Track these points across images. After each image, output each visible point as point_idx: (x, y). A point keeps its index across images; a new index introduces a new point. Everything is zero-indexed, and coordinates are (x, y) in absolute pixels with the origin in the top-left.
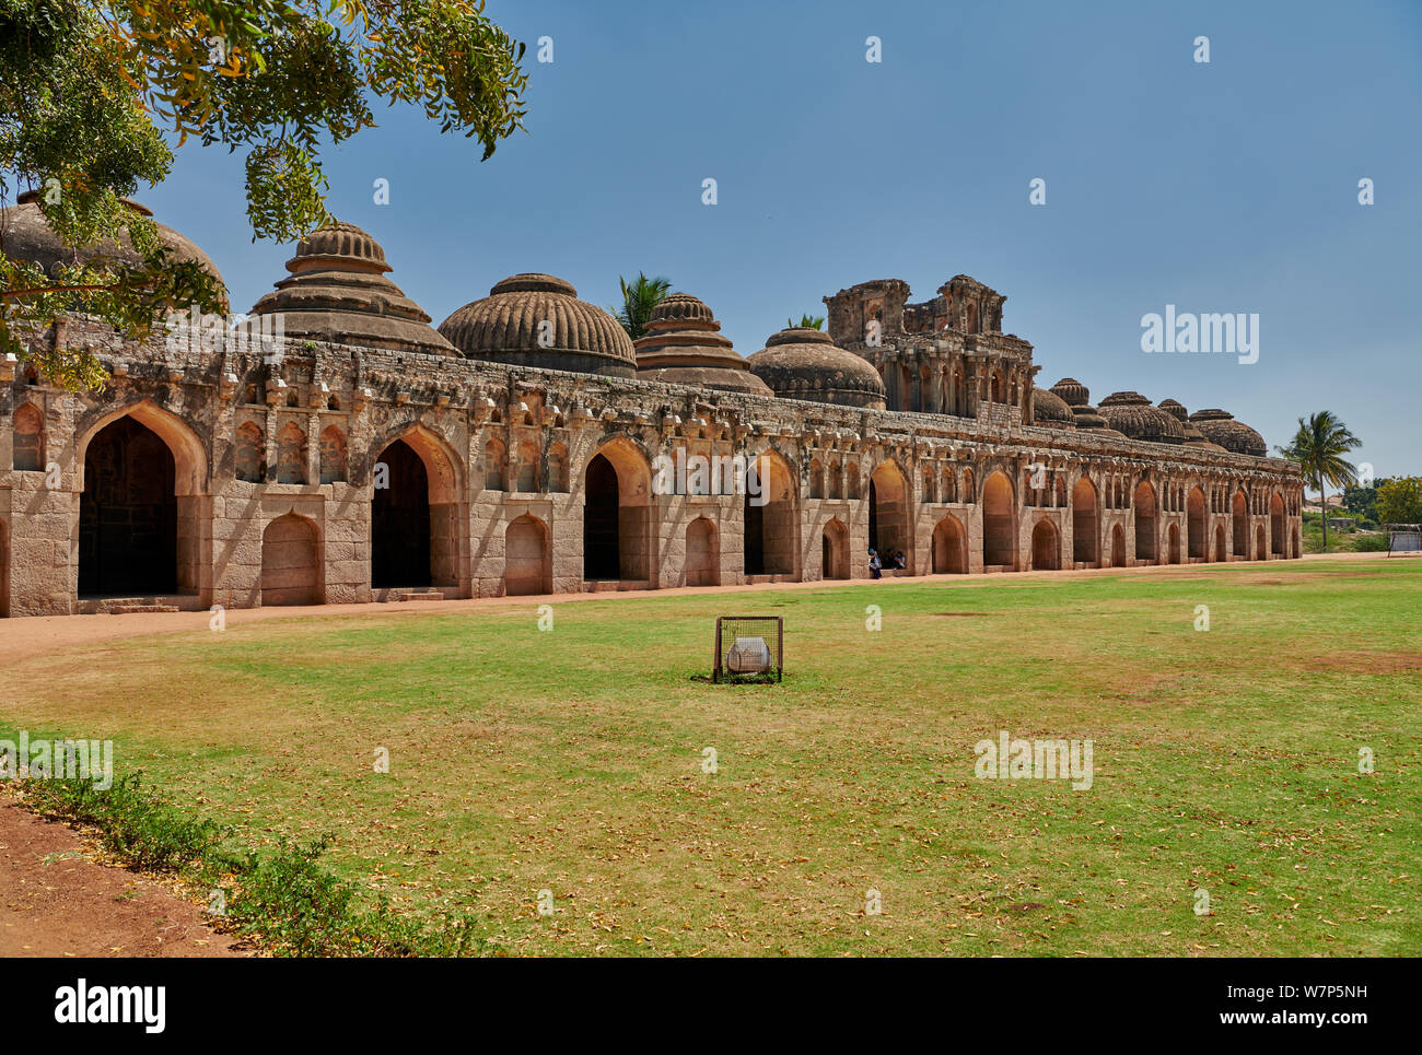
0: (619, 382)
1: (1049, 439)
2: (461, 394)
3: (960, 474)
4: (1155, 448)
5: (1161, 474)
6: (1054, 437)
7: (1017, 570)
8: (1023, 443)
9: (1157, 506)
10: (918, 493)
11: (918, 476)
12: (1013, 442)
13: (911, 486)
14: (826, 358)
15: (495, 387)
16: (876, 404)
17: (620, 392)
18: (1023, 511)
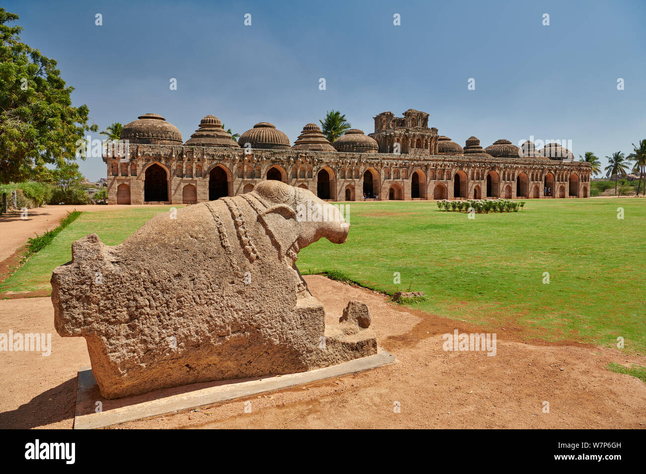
0: (276, 151)
1: (444, 159)
2: (231, 156)
3: (401, 171)
4: (500, 160)
5: (501, 169)
6: (445, 158)
7: (427, 200)
8: (430, 160)
9: (500, 179)
10: (383, 177)
11: (383, 171)
12: (425, 160)
13: (380, 175)
14: (354, 138)
15: (240, 154)
16: (371, 151)
17: (276, 153)
18: (430, 182)
